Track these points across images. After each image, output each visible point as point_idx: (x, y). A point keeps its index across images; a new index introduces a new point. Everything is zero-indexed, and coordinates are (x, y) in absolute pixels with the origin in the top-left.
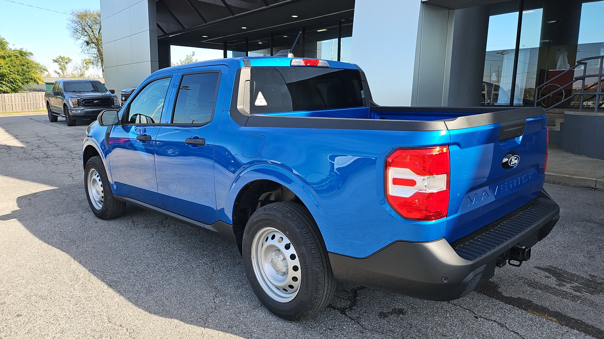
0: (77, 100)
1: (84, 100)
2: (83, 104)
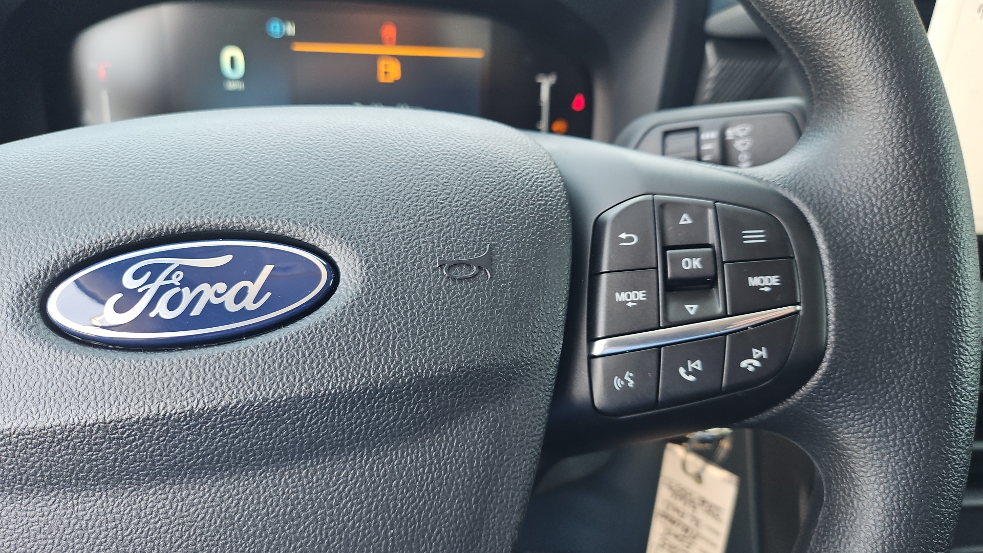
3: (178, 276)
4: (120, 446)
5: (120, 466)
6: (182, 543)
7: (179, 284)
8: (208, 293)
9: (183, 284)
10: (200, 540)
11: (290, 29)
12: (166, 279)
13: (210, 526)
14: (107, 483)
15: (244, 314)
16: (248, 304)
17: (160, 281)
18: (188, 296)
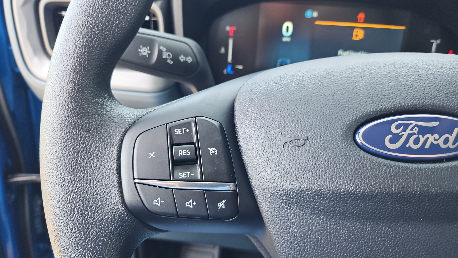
3: (416, 129)
4: (396, 204)
5: (393, 213)
6: (413, 252)
7: (417, 133)
8: (431, 138)
9: (419, 133)
10: (422, 251)
11: (315, 14)
12: (410, 130)
13: (427, 246)
14: (384, 220)
15: (448, 150)
16: (450, 145)
17: (408, 131)
18: (422, 140)
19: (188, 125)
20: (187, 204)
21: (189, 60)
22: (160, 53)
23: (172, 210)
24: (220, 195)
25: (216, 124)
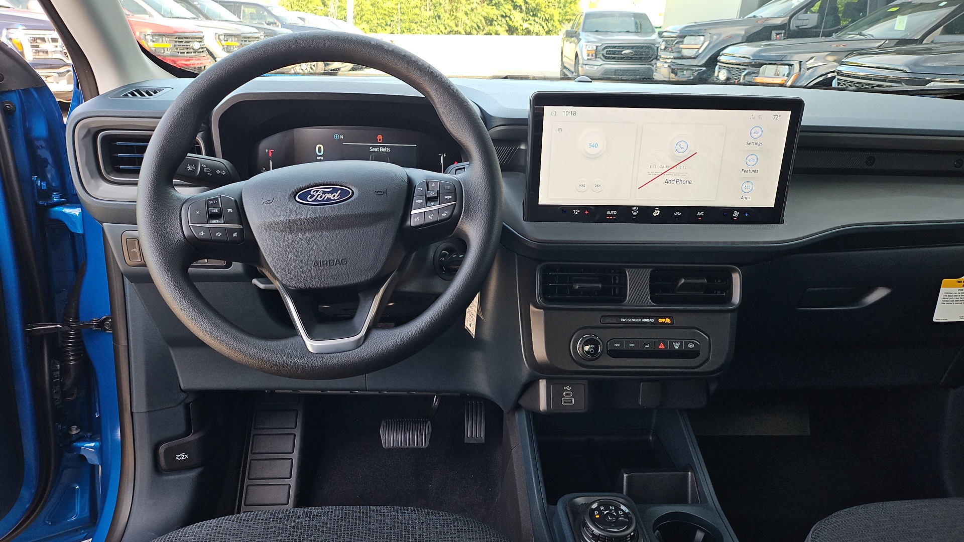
0: (595, 48)
1: (606, 48)
2: (603, 55)
3: (321, 192)
7: (321, 194)
8: (328, 196)
9: (323, 194)
11: (342, 137)
15: (334, 200)
16: (336, 198)
17: (318, 193)
18: (323, 196)
19: (216, 199)
20: (217, 234)
21: (224, 173)
22: (202, 168)
23: (209, 237)
24: (234, 230)
25: (233, 199)
